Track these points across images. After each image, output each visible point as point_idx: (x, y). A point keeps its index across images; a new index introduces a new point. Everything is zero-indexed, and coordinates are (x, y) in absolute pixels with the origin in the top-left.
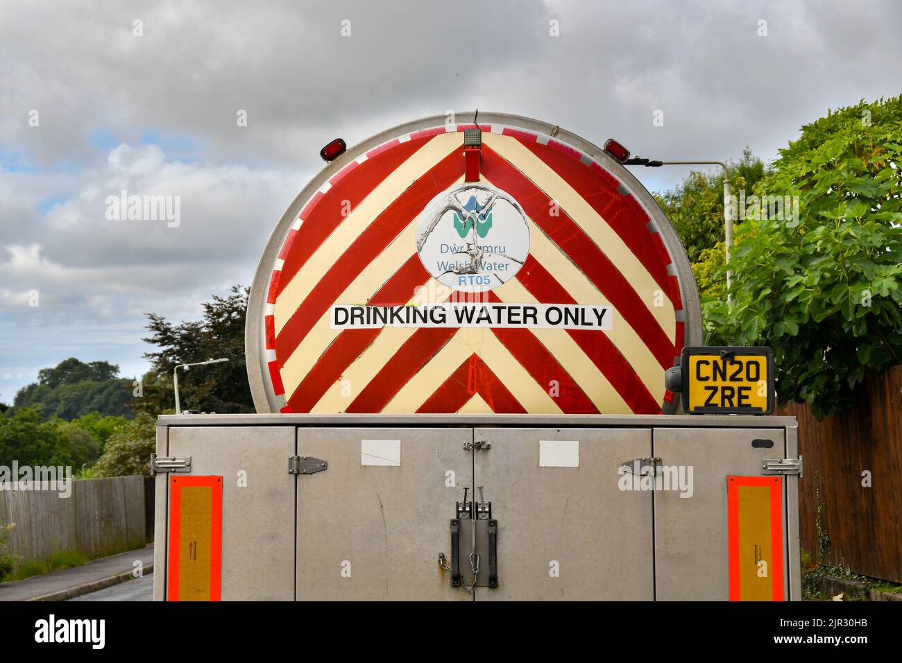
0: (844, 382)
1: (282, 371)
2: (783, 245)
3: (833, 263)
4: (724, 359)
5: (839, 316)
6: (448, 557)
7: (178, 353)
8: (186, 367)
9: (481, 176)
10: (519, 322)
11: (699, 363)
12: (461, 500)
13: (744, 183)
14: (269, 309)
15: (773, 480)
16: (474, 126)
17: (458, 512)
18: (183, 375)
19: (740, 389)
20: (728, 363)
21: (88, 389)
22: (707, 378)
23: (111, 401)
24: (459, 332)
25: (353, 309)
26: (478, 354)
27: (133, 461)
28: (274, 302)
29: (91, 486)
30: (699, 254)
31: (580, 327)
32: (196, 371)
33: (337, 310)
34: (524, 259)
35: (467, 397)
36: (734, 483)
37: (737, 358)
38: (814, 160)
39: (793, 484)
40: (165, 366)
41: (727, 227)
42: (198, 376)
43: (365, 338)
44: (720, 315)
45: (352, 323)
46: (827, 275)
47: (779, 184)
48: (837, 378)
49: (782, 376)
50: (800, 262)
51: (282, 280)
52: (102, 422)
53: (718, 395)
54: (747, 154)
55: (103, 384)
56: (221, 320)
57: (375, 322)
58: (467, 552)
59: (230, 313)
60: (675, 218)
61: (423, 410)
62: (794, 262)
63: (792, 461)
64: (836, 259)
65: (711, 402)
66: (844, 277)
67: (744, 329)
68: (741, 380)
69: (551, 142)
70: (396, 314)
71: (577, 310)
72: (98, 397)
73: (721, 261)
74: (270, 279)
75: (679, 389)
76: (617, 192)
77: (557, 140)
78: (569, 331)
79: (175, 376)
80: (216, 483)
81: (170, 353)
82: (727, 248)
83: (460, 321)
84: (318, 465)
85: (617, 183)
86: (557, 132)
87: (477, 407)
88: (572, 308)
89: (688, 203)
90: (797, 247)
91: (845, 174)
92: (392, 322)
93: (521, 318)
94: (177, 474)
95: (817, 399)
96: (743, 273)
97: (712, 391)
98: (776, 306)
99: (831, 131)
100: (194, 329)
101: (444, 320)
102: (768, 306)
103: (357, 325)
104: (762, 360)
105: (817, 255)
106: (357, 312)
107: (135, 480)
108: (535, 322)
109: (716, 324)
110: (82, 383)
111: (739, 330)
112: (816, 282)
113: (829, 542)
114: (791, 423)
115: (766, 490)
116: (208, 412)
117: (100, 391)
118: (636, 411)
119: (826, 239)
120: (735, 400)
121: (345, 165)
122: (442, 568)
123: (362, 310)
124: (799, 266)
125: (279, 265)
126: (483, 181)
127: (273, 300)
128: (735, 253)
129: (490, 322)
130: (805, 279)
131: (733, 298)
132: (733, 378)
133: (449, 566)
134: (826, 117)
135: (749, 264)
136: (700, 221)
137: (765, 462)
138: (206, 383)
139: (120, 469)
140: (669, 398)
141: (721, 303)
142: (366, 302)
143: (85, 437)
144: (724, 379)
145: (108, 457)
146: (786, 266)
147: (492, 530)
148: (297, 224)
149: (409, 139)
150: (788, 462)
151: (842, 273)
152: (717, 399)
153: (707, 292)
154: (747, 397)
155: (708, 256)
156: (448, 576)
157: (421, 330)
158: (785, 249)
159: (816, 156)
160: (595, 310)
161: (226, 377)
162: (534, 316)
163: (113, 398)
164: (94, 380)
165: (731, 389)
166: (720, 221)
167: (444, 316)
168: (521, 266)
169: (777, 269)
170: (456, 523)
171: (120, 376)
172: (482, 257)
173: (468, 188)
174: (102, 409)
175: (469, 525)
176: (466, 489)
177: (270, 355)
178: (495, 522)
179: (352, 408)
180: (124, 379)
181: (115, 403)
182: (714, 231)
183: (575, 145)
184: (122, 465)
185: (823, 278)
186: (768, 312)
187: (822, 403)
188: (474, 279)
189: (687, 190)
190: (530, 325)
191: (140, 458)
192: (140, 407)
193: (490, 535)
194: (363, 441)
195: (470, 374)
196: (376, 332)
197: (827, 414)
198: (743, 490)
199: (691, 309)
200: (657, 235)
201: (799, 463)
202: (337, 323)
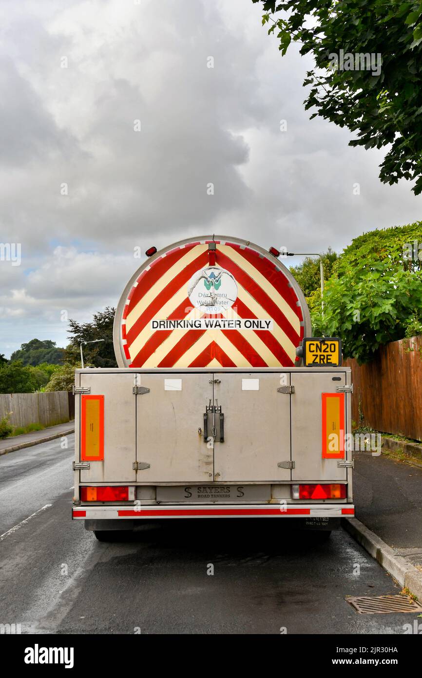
0: (370, 350)
1: (129, 349)
2: (345, 290)
3: (366, 298)
4: (321, 342)
5: (368, 321)
6: (203, 430)
7: (82, 337)
8: (86, 343)
9: (216, 263)
10: (233, 327)
11: (310, 345)
12: (208, 405)
13: (329, 262)
14: (123, 322)
15: (341, 395)
16: (213, 242)
17: (207, 410)
18: (84, 347)
19: (327, 356)
20: (322, 345)
21: (42, 353)
22: (313, 351)
23: (53, 357)
24: (206, 332)
25: (160, 322)
26: (215, 341)
27: (63, 384)
28: (126, 319)
29: (45, 396)
30: (310, 293)
31: (259, 329)
32: (90, 345)
33: (153, 322)
34: (235, 300)
35: (210, 360)
36: (325, 396)
37: (326, 342)
38: (358, 254)
39: (349, 396)
40: (76, 343)
41: (321, 281)
42: (91, 347)
43: (166, 334)
44: (319, 321)
45: (160, 328)
46: (364, 303)
47: (343, 264)
48: (367, 348)
49: (345, 347)
50: (352, 298)
51: (129, 309)
52: (49, 367)
53: (318, 358)
54: (330, 250)
55: (49, 350)
56: (101, 322)
57: (170, 327)
58: (211, 427)
59: (105, 319)
60: (299, 277)
61: (190, 366)
62: (350, 298)
63: (349, 386)
64: (367, 297)
65: (315, 361)
66: (370, 304)
67: (329, 327)
68: (328, 352)
69: (246, 248)
70: (179, 324)
71: (258, 321)
72: (47, 356)
73: (319, 296)
74: (124, 308)
75: (302, 356)
76: (274, 270)
77: (249, 247)
78: (255, 331)
79: (81, 347)
80: (101, 398)
81: (78, 337)
82: (322, 291)
83: (207, 326)
84: (146, 390)
85: (275, 266)
86: (249, 244)
87: (215, 364)
88: (256, 321)
89: (305, 271)
90: (351, 292)
91: (370, 260)
92: (177, 327)
93: (234, 325)
94: (84, 394)
95: (359, 356)
96: (329, 303)
97: (315, 357)
98: (342, 317)
99: (364, 241)
100: (89, 326)
101: (200, 326)
102: (339, 317)
103: (162, 328)
104: (336, 343)
105: (359, 295)
106: (162, 323)
107: (64, 394)
108: (240, 327)
109: (317, 325)
110: (40, 350)
111: (327, 327)
112: (359, 306)
113: (364, 417)
114: (348, 370)
115: (338, 399)
116: (97, 367)
117: (48, 353)
118: (284, 365)
119: (363, 288)
120: (325, 361)
121: (156, 259)
122: (200, 434)
123: (164, 322)
124: (352, 300)
125: (128, 302)
126: (217, 265)
127: (125, 318)
128: (325, 293)
129: (220, 327)
130: (354, 305)
131: (324, 314)
132: (324, 351)
133: (203, 433)
134: (362, 235)
135: (331, 299)
136: (310, 278)
137: (337, 387)
138: (95, 350)
139: (57, 388)
140: (297, 359)
141: (319, 314)
142: (166, 318)
143: (42, 373)
144: (321, 351)
145: (52, 382)
146: (346, 300)
147: (221, 418)
148: (136, 284)
149: (184, 247)
150: (347, 386)
151: (370, 303)
152: (318, 360)
153: (313, 310)
154: (330, 359)
155: (314, 294)
156: (203, 438)
157: (190, 331)
158: (346, 292)
159: (359, 253)
160: (266, 322)
161: (103, 347)
162: (239, 324)
163: (54, 356)
164: (45, 348)
165: (324, 356)
166: (318, 279)
167: (200, 324)
168: (234, 302)
169: (342, 301)
170: (206, 415)
171: (56, 347)
172: (216, 299)
173: (210, 269)
174: (49, 361)
175: (212, 416)
176: (210, 400)
177: (124, 342)
178: (223, 414)
179: (160, 365)
180: (58, 348)
181: (55, 359)
182: (316, 283)
183: (257, 250)
184: (58, 386)
185: (362, 305)
186: (339, 319)
187: (361, 358)
188: (213, 308)
189: (305, 265)
190: (237, 328)
191: (66, 383)
192: (66, 360)
193: (221, 420)
194: (165, 380)
195: (212, 351)
196: (171, 332)
197: (363, 363)
198: (328, 399)
199: (306, 320)
200: (292, 289)
201: (352, 387)
202: (153, 328)
